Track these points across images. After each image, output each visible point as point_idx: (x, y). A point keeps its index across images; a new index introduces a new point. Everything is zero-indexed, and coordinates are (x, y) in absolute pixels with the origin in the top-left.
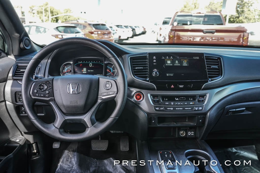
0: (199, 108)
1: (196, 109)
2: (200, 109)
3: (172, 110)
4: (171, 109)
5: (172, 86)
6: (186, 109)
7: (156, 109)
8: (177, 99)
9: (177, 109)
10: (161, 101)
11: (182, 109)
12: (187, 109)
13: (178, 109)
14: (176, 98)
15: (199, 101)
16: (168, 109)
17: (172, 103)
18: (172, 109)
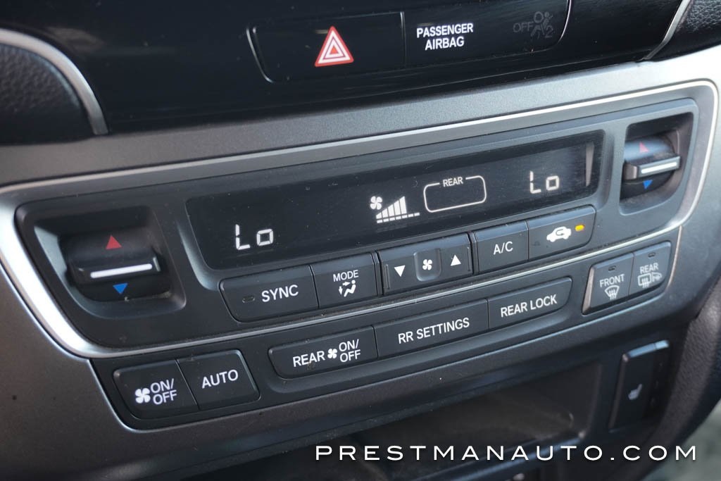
0: (632, 273)
1: (613, 295)
2: (645, 284)
3: (353, 364)
4: (332, 354)
5: (334, 51)
6: (506, 311)
7: (142, 396)
8: (398, 209)
9: (405, 337)
10: (203, 280)
11: (465, 323)
12: (521, 308)
13: (423, 333)
14: (376, 202)
15: (632, 190)
16: (300, 361)
17: (347, 281)
18: (349, 350)
